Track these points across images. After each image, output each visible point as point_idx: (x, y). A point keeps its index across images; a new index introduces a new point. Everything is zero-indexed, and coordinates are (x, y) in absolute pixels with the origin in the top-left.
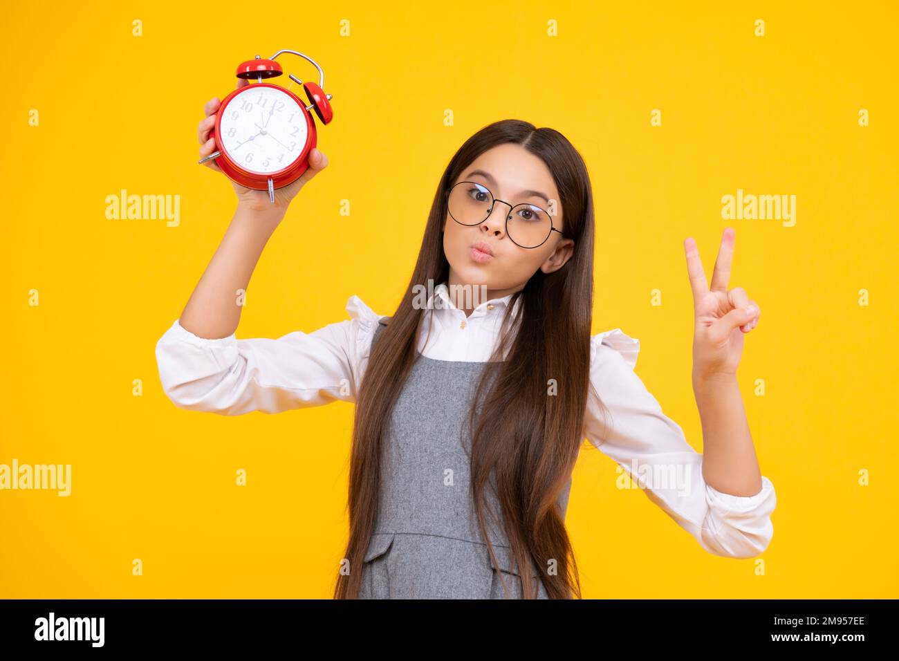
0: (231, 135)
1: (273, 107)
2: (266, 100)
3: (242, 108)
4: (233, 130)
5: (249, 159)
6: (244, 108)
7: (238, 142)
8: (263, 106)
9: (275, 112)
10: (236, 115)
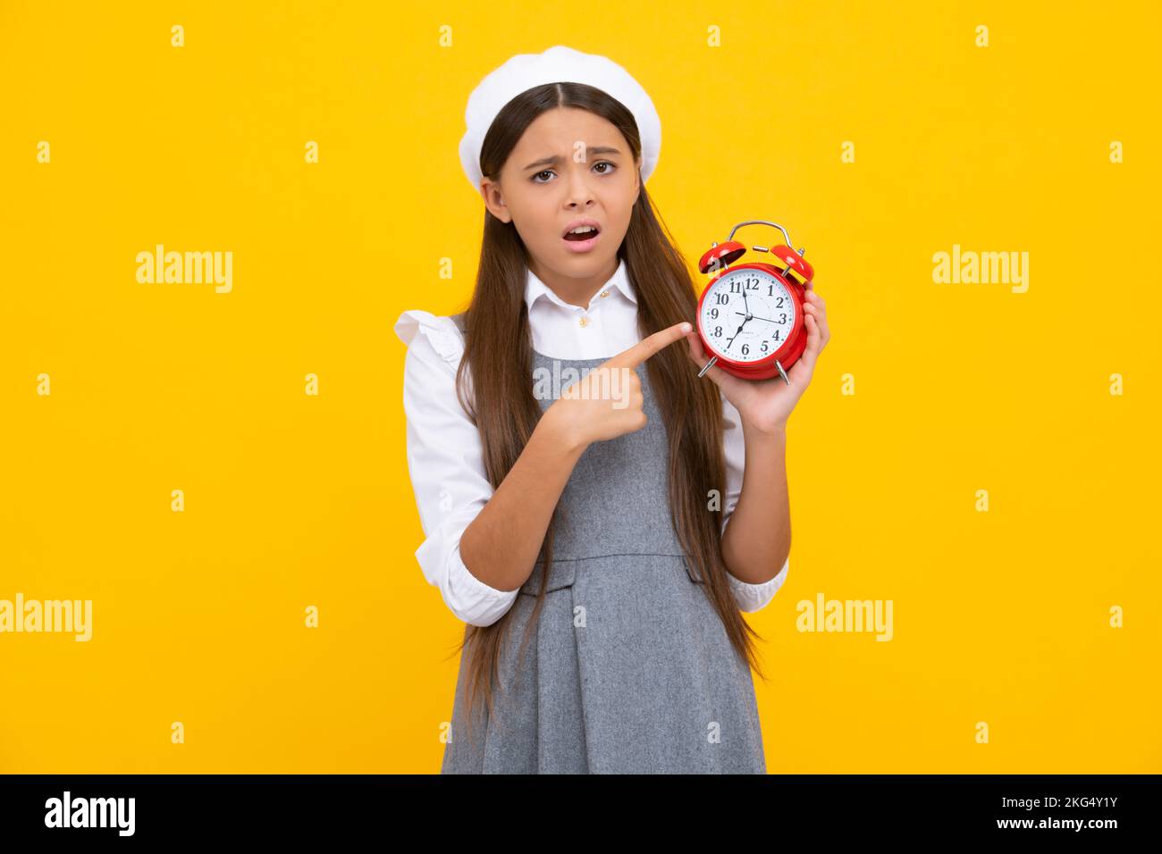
0: (718, 334)
1: (748, 288)
2: (739, 284)
3: (718, 303)
4: (719, 329)
5: (745, 351)
7: (728, 339)
8: (738, 291)
10: (715, 313)
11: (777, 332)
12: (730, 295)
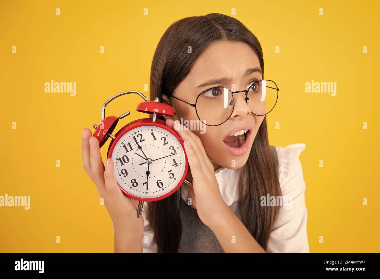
0: (135, 184)
1: (137, 143)
2: (129, 144)
3: (122, 164)
4: (133, 181)
5: (160, 185)
6: (124, 163)
7: (144, 184)
8: (132, 149)
9: (141, 144)
10: (124, 172)
11: (174, 160)
12: (127, 154)
